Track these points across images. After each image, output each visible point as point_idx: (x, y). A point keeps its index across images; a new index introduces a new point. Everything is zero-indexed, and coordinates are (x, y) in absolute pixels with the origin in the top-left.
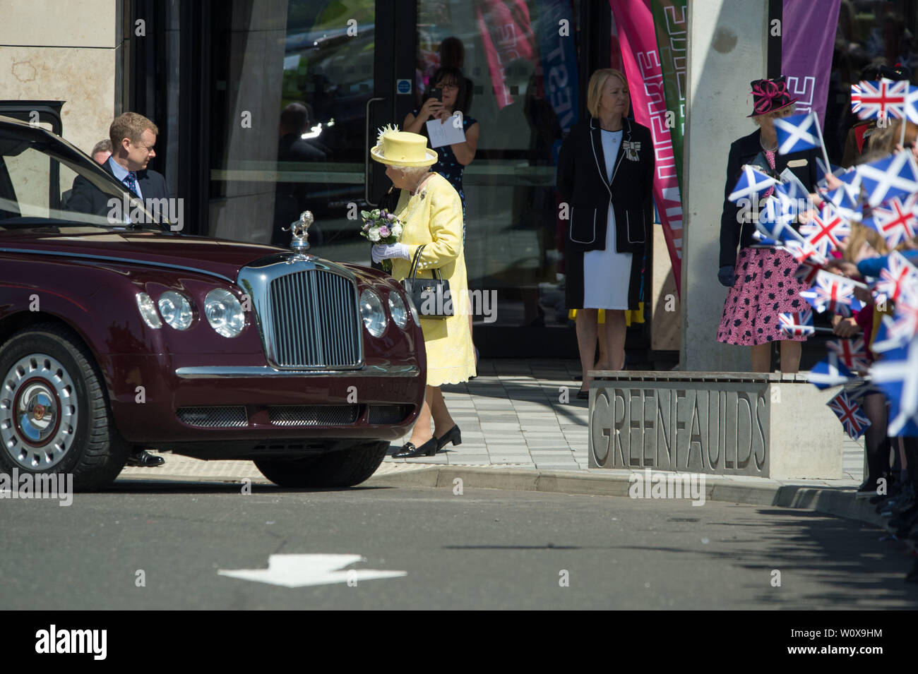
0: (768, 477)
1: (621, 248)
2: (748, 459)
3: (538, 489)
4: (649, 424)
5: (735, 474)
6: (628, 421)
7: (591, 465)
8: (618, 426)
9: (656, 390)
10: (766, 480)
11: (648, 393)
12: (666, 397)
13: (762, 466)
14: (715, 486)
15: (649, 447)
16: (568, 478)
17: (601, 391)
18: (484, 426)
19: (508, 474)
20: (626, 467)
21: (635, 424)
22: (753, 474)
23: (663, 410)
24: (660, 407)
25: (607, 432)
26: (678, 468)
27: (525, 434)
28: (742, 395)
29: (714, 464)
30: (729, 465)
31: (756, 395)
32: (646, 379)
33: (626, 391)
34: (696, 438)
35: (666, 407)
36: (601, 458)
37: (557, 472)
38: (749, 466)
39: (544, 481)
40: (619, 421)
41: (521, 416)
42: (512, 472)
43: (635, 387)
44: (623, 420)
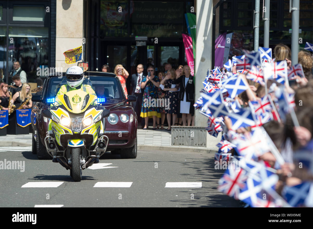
0: (206, 147)
1: (187, 100)
2: (202, 144)
3: (160, 150)
4: (183, 137)
5: (200, 147)
6: (179, 136)
7: (172, 145)
8: (177, 137)
9: (184, 130)
10: (206, 148)
11: (183, 130)
12: (186, 131)
13: (205, 145)
14: (194, 149)
15: (183, 141)
16: (166, 148)
17: (174, 130)
18: (154, 137)
19: (154, 147)
20: (178, 145)
21: (180, 137)
22: (203, 147)
23: (186, 134)
24: (185, 133)
25: (175, 138)
26: (189, 145)
27: (162, 139)
28: (201, 131)
29: (196, 145)
30: (199, 145)
31: (204, 131)
32: (183, 128)
33: (179, 130)
34: (192, 139)
35: (186, 133)
36: (174, 143)
37: (164, 146)
38: (203, 145)
39: (161, 148)
40: (177, 136)
41: (162, 135)
42: (155, 146)
43: (180, 129)
44: (178, 136)
